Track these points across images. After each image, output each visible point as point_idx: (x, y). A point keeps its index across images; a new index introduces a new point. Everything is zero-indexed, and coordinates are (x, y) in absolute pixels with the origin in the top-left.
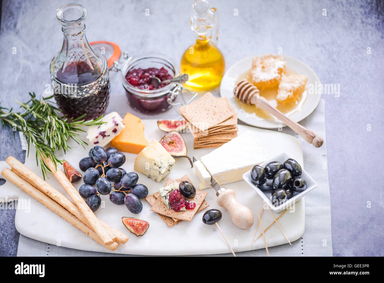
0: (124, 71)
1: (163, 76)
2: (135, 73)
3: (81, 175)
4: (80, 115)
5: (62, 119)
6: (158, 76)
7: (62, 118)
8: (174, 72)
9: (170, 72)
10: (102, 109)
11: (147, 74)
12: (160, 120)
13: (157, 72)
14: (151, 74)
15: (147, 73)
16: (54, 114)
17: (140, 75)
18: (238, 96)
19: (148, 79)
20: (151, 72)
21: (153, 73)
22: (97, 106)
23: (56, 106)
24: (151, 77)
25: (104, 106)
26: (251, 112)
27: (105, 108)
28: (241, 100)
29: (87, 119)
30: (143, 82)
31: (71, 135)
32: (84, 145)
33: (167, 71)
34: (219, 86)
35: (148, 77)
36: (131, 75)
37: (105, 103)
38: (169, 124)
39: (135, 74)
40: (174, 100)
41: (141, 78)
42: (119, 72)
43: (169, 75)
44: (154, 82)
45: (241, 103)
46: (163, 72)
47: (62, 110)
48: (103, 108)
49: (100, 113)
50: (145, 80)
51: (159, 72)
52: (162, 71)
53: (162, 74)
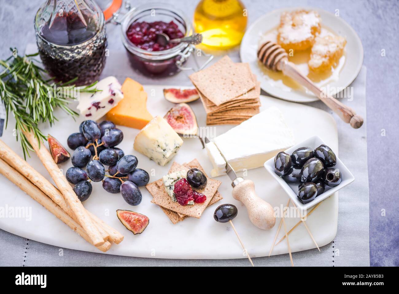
0: (125, 25)
1: (172, 33)
2: (139, 27)
3: (69, 154)
4: (70, 79)
5: (48, 83)
6: (165, 32)
7: (48, 81)
8: (185, 27)
9: (181, 28)
10: (97, 72)
11: (153, 30)
12: (168, 87)
13: (164, 27)
14: (158, 30)
15: (153, 28)
16: (38, 77)
17: (144, 30)
18: (262, 60)
19: (154, 35)
20: (157, 27)
21: (160, 28)
22: (92, 68)
23: (41, 66)
24: (157, 33)
25: (99, 68)
26: (276, 80)
27: (101, 70)
28: (266, 65)
29: (78, 84)
30: (148, 39)
31: (59, 103)
32: (75, 115)
33: (177, 26)
34: (239, 44)
35: (154, 33)
36: (134, 31)
37: (101, 65)
38: (177, 93)
39: (138, 29)
40: (184, 63)
41: (145, 34)
42: (119, 26)
43: (179, 31)
44: (161, 40)
45: (265, 68)
46: (173, 28)
47: (49, 71)
48: (99, 71)
49: (94, 76)
50: (150, 36)
51: (168, 27)
52: (171, 26)
53: (171, 30)
